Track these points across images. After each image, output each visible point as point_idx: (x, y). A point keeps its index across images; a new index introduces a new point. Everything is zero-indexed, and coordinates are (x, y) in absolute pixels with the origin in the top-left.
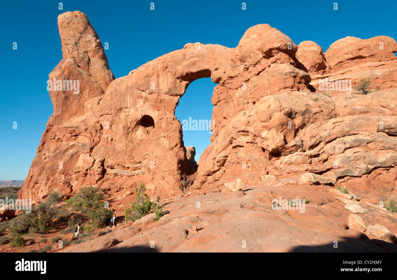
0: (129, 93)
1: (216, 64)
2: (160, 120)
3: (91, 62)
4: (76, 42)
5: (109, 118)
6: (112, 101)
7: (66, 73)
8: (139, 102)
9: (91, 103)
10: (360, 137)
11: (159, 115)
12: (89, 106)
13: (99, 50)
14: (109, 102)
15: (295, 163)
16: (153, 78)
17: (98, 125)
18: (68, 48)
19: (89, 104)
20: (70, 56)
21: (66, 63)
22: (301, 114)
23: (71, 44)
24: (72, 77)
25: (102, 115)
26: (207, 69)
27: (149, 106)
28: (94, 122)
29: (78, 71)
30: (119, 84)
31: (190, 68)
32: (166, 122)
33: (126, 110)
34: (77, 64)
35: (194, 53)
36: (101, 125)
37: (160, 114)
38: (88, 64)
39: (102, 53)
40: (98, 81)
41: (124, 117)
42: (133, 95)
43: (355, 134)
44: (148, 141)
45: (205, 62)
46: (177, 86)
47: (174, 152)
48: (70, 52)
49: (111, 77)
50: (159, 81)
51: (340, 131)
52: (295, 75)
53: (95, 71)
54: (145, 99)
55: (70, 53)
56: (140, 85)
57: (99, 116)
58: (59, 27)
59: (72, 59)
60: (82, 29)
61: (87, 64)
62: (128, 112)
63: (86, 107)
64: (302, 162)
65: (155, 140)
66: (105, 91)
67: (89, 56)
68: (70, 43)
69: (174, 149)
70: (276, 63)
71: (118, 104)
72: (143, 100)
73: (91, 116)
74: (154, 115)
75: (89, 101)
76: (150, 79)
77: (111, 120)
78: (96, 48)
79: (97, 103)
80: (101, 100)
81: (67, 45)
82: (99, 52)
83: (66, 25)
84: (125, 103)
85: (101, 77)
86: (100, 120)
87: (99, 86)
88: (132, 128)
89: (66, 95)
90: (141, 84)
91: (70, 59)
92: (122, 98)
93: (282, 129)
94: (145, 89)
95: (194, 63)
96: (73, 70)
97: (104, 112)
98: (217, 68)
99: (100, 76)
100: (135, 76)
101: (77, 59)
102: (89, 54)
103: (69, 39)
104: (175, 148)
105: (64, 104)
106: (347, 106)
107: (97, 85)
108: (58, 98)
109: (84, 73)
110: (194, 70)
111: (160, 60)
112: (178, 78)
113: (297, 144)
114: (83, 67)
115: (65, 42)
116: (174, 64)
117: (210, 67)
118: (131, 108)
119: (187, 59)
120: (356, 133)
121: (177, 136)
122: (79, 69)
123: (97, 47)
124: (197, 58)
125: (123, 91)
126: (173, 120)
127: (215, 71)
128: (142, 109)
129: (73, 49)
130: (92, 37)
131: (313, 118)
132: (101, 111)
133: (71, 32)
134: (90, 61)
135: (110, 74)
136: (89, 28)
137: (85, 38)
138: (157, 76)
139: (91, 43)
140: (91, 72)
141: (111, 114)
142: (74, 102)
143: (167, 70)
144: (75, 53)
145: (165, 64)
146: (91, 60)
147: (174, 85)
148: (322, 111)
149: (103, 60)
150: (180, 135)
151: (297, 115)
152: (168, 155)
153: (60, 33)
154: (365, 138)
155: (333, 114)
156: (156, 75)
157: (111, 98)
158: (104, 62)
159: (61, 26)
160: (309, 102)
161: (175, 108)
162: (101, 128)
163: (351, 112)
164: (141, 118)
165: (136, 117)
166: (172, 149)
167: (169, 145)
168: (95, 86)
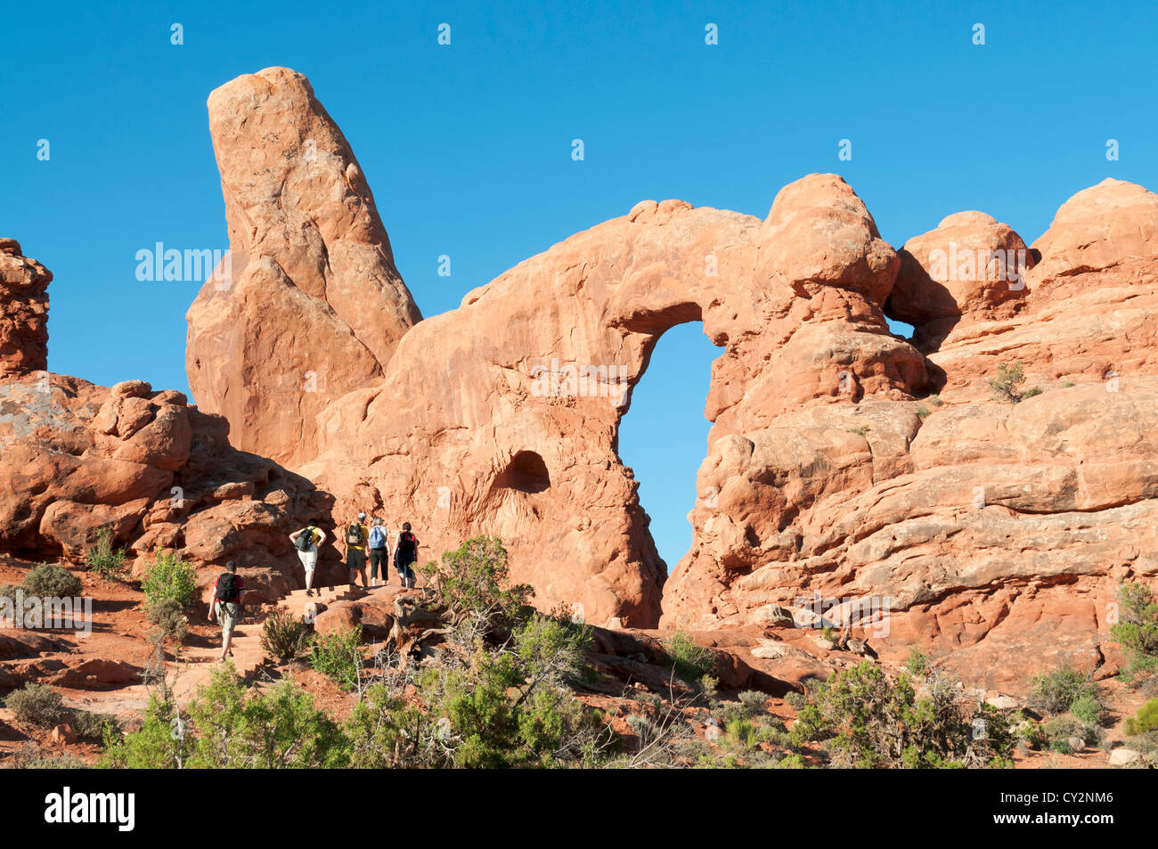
0: (465, 375)
1: (713, 287)
2: (566, 469)
3: (330, 261)
4: (276, 192)
5: (404, 467)
6: (409, 405)
7: (250, 312)
8: (498, 404)
9: (339, 417)
10: (933, 521)
11: (563, 454)
12: (333, 427)
13: (355, 209)
14: (401, 407)
15: (763, 585)
16: (537, 321)
17: (367, 494)
18: (250, 219)
19: (332, 420)
20: (258, 250)
21: (248, 278)
22: (798, 474)
23: (259, 203)
24: (269, 324)
25: (377, 459)
26: (691, 301)
27: (532, 418)
28: (352, 485)
29: (290, 301)
30: (430, 344)
31: (644, 294)
32: (583, 475)
33: (460, 435)
34: (283, 274)
35: (653, 247)
36: (377, 495)
37: (568, 450)
38: (321, 271)
39: (367, 218)
40: (359, 329)
41: (451, 461)
42: (480, 384)
43: (926, 515)
44: (537, 545)
45: (685, 277)
46: (615, 349)
47: (608, 577)
48: (260, 234)
49: (404, 308)
50: (558, 330)
51: (889, 510)
52: (844, 356)
53: (346, 291)
54: (520, 394)
55: (258, 237)
56: (497, 349)
57: (368, 462)
58: (216, 141)
59: (267, 259)
60: (292, 134)
61: (316, 270)
62: (467, 443)
63: (323, 428)
64: (779, 584)
65: (552, 540)
66: (385, 366)
67: (323, 235)
68: (256, 201)
69: (607, 570)
70: (811, 320)
71: (430, 415)
72: (512, 396)
73: (341, 462)
74: (549, 451)
75: (331, 406)
76: (531, 326)
77: (409, 472)
78: (346, 202)
79: (360, 414)
80: (371, 400)
81: (248, 206)
82: (354, 216)
83: (237, 132)
84: (452, 410)
85: (369, 315)
86: (373, 474)
87: (363, 349)
88: (482, 498)
89: (253, 390)
90: (502, 344)
91: (259, 261)
92: (443, 393)
93: (744, 513)
94: (516, 360)
95: (654, 281)
96: (274, 300)
97: (384, 444)
98: (716, 300)
99: (363, 310)
100: (480, 314)
101: (282, 256)
102: (321, 229)
103: (252, 186)
104: (612, 563)
105: (248, 423)
106: (939, 442)
107: (355, 345)
108: (229, 405)
109: (310, 304)
110: (656, 302)
111: (557, 258)
112: (615, 325)
113: (781, 544)
114: (303, 282)
115: (238, 197)
116: (599, 274)
117: (699, 296)
118: (474, 429)
119: (634, 264)
120: (927, 510)
121: (618, 524)
122: (292, 292)
123: (348, 199)
124: (662, 264)
125: (445, 367)
126: (608, 469)
127: (713, 308)
128: (510, 430)
129: (268, 220)
130: (329, 163)
131: (836, 479)
132: (375, 442)
133: (258, 156)
134: (327, 257)
135: (400, 296)
136: (315, 125)
137: (303, 169)
138: (551, 315)
139: (326, 185)
140: (332, 297)
141: (408, 453)
142: (282, 413)
143: (581, 291)
144: (276, 234)
145: (573, 274)
146: (329, 253)
147: (604, 347)
148: (870, 460)
149: (371, 246)
150: (629, 520)
151: (789, 478)
152: (588, 587)
153: (220, 163)
154: (941, 523)
155: (900, 464)
156: (549, 311)
157: (406, 394)
158: (375, 254)
159: (221, 140)
160: (833, 441)
161: (618, 423)
162: (376, 505)
163: (942, 458)
164: (509, 461)
165: (492, 459)
166: (600, 567)
167: (590, 556)
168: (349, 348)
